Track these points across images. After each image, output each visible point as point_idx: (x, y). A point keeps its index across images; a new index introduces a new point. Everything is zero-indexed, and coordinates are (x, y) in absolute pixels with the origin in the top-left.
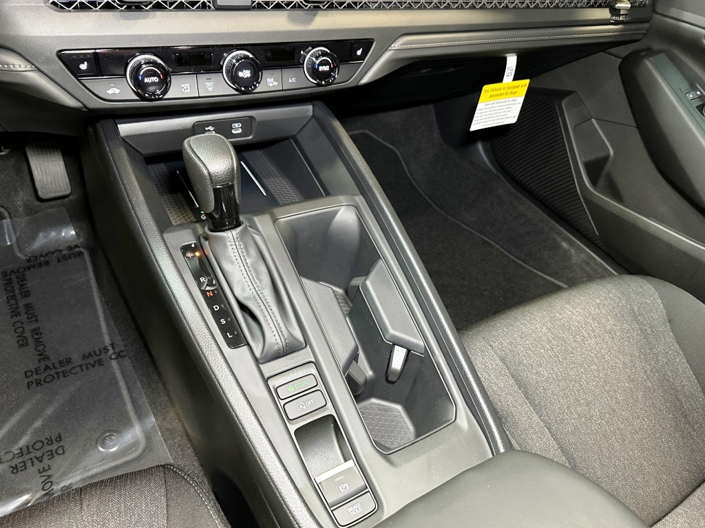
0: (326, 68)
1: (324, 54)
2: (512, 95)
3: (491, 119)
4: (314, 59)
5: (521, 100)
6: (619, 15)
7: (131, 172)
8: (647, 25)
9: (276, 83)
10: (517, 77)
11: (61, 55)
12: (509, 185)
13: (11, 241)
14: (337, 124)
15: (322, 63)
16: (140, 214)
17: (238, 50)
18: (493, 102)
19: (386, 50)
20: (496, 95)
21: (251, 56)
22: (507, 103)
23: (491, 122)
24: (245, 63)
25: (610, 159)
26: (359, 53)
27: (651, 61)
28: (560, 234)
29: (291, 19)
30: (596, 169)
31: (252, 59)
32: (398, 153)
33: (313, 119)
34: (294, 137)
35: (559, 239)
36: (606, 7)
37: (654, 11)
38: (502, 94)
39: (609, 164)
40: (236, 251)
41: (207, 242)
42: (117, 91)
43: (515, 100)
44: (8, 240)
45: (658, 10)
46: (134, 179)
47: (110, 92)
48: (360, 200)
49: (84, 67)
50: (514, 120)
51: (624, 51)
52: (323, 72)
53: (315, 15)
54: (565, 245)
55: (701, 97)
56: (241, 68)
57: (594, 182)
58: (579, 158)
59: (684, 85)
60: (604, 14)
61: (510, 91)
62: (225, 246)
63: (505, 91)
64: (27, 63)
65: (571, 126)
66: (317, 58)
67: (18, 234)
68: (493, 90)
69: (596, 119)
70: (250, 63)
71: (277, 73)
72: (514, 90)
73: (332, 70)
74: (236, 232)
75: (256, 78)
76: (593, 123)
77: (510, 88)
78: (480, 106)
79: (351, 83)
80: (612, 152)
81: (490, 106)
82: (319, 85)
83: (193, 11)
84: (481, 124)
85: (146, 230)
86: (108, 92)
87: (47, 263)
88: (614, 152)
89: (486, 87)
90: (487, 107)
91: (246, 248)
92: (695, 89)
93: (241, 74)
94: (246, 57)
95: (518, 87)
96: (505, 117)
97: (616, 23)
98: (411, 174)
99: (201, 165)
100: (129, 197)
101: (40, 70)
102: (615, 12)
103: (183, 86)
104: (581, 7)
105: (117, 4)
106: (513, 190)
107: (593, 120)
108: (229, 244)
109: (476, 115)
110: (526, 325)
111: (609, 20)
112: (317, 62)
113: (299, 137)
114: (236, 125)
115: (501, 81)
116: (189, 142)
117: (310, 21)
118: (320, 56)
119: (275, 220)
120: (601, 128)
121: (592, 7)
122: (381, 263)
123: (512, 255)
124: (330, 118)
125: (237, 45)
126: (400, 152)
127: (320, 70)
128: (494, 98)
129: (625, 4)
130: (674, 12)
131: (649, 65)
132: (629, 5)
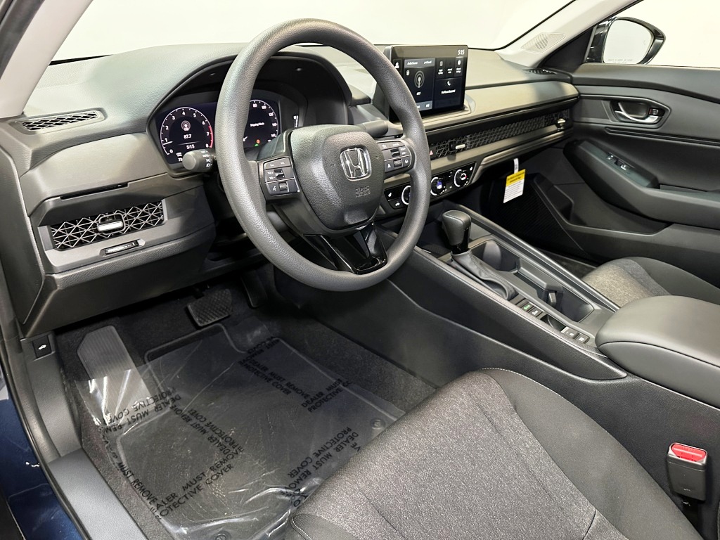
2: (520, 179)
3: (512, 195)
5: (523, 181)
6: (561, 127)
8: (572, 129)
10: (519, 170)
19: (480, 165)
20: (512, 181)
22: (518, 184)
25: (573, 206)
26: (471, 169)
30: (567, 211)
31: (441, 180)
36: (553, 124)
38: (515, 180)
39: (573, 209)
43: (520, 182)
48: (493, 236)
50: (521, 194)
51: (563, 145)
55: (614, 158)
57: (568, 218)
58: (555, 208)
59: (603, 154)
60: (553, 128)
63: (516, 178)
65: (545, 193)
68: (511, 178)
69: (557, 185)
76: (555, 188)
77: (518, 176)
78: (507, 188)
80: (572, 201)
84: (508, 199)
87: (262, 351)
88: (574, 200)
89: (508, 177)
90: (510, 188)
92: (610, 155)
95: (521, 174)
96: (518, 192)
97: (561, 131)
102: (558, 126)
104: (544, 127)
107: (554, 186)
109: (505, 194)
111: (557, 130)
115: (514, 173)
120: (561, 189)
121: (548, 126)
128: (511, 183)
129: (562, 121)
130: (584, 119)
131: (581, 147)
132: (564, 121)
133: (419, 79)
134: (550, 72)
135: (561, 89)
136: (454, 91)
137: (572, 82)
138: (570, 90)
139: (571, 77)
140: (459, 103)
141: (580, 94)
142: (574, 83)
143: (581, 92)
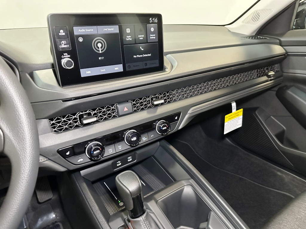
0: (165, 128)
1: (164, 123)
2: (237, 116)
3: (231, 128)
4: (160, 126)
5: (241, 117)
6: (271, 77)
7: (90, 194)
8: (282, 78)
9: (146, 139)
10: (237, 110)
11: (58, 152)
12: (243, 150)
13: (26, 226)
14: (172, 147)
15: (163, 127)
16: (98, 216)
17: (130, 130)
18: (230, 121)
19: (186, 114)
20: (231, 118)
21: (135, 131)
22: (236, 120)
23: (232, 129)
24: (134, 134)
25: (285, 131)
26: (176, 118)
27: (289, 91)
28: (275, 168)
29: (148, 113)
30: (281, 136)
31: (136, 132)
32: (189, 145)
33: (160, 147)
34: (153, 156)
35: (275, 171)
36: (264, 76)
37: (283, 72)
38: (233, 117)
39: (286, 134)
40: (146, 227)
41: (130, 223)
42: (82, 160)
43: (239, 118)
44: (25, 225)
45: (284, 71)
46: (92, 198)
47: (79, 161)
48: (192, 181)
49: (68, 154)
50: (241, 126)
51: (276, 89)
52: (165, 130)
53: (157, 109)
54: (279, 173)
56: (132, 137)
57: (282, 142)
58: (271, 134)
60: (265, 78)
61: (236, 115)
62: (140, 225)
63: (234, 115)
64: (45, 158)
65: (263, 122)
66: (161, 125)
67: (29, 221)
68: (229, 116)
70: (136, 134)
71: (146, 135)
72: (237, 114)
73: (168, 128)
74: (144, 216)
75: (138, 139)
77: (236, 114)
78: (226, 124)
79: (175, 130)
80: (285, 128)
81: (230, 123)
82: (162, 135)
83: (110, 119)
84: (228, 131)
85: (102, 224)
86: (78, 161)
88: (286, 128)
89: (226, 116)
90: (228, 123)
91: (150, 224)
93: (132, 140)
94: (134, 132)
95: (239, 112)
96: (236, 125)
97: (271, 80)
98: (197, 152)
99: (126, 189)
100: (91, 208)
101: (50, 159)
102: (269, 76)
103: (109, 150)
104: (256, 78)
105: (80, 125)
106: (246, 152)
107: (272, 117)
108: (142, 224)
109: (225, 128)
110: (286, 226)
111: (268, 80)
112: (162, 126)
113: (155, 155)
114: (129, 158)
115: (232, 112)
116: (118, 177)
117: (155, 112)
118: (162, 124)
119: (156, 202)
120: (276, 119)
121: (260, 77)
122: (212, 213)
123: (255, 182)
124: (168, 145)
125: (129, 128)
126: (190, 144)
127: (163, 129)
128: (231, 119)
129: (272, 73)
130: (292, 71)
131: (289, 92)
132: (274, 73)
133: (99, 45)
134: (263, 38)
135: (270, 50)
136: (150, 55)
137: (281, 44)
138: (278, 50)
139: (280, 40)
140: (157, 65)
141: (287, 52)
142: (283, 45)
143: (288, 51)
